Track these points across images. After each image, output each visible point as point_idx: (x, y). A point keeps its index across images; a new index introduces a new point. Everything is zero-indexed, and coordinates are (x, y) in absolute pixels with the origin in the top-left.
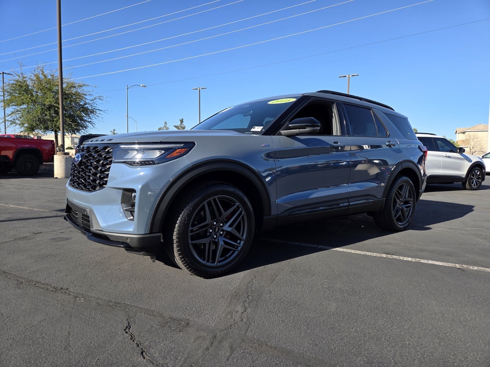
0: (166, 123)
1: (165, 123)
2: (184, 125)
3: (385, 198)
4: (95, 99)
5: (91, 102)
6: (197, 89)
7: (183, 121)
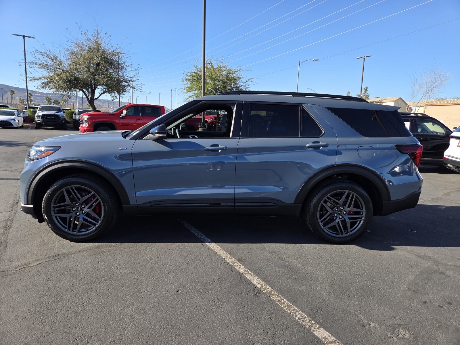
0: (350, 92)
1: (348, 93)
2: (368, 94)
3: (302, 204)
4: (247, 81)
5: (244, 84)
6: (361, 58)
7: (368, 89)
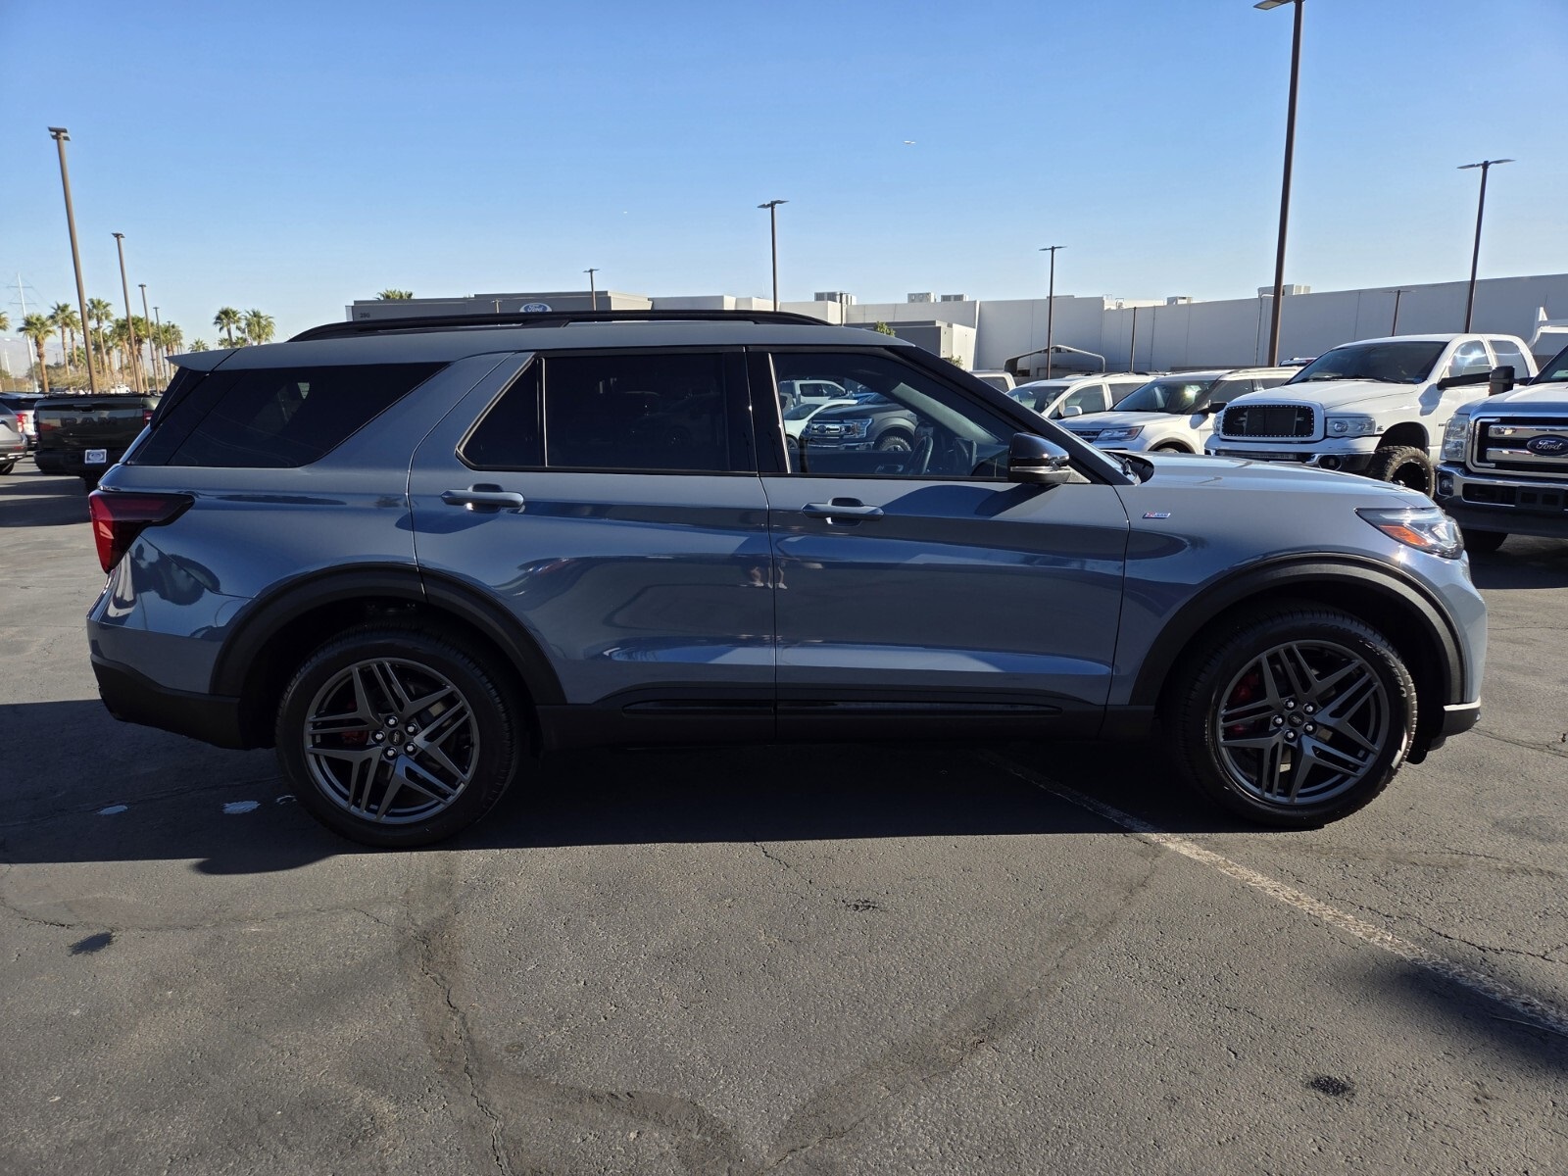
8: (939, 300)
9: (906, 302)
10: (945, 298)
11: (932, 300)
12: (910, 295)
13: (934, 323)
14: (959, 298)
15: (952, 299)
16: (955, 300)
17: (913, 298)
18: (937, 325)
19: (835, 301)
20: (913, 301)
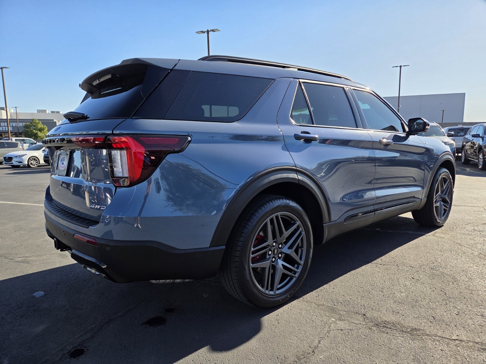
8: (50, 112)
9: (37, 112)
10: (52, 112)
11: (47, 113)
12: (38, 110)
13: (53, 120)
14: (58, 112)
15: (55, 112)
16: (57, 113)
17: (39, 111)
18: (55, 121)
19: (4, 110)
20: (39, 112)
